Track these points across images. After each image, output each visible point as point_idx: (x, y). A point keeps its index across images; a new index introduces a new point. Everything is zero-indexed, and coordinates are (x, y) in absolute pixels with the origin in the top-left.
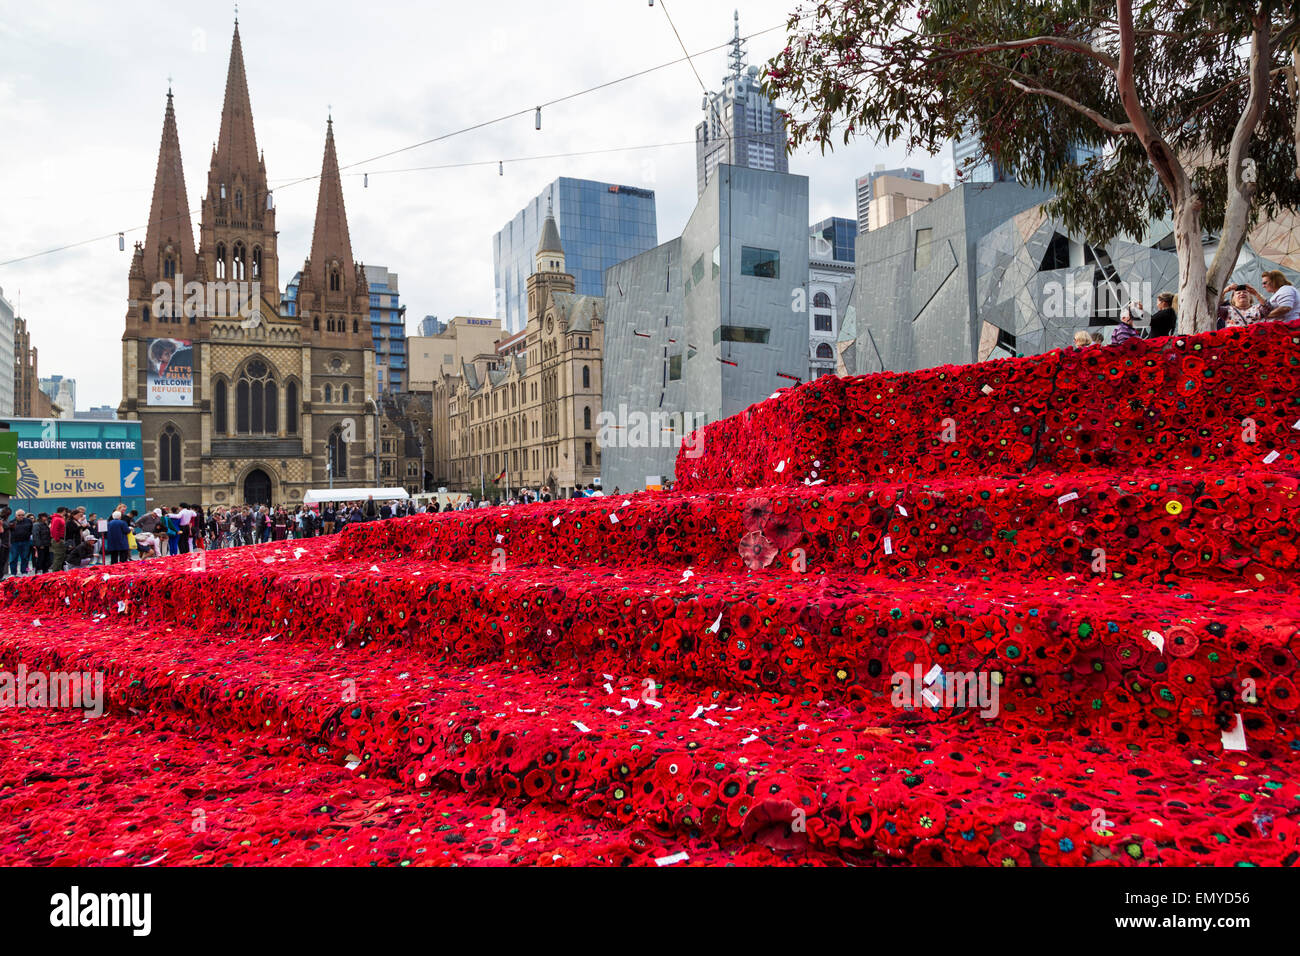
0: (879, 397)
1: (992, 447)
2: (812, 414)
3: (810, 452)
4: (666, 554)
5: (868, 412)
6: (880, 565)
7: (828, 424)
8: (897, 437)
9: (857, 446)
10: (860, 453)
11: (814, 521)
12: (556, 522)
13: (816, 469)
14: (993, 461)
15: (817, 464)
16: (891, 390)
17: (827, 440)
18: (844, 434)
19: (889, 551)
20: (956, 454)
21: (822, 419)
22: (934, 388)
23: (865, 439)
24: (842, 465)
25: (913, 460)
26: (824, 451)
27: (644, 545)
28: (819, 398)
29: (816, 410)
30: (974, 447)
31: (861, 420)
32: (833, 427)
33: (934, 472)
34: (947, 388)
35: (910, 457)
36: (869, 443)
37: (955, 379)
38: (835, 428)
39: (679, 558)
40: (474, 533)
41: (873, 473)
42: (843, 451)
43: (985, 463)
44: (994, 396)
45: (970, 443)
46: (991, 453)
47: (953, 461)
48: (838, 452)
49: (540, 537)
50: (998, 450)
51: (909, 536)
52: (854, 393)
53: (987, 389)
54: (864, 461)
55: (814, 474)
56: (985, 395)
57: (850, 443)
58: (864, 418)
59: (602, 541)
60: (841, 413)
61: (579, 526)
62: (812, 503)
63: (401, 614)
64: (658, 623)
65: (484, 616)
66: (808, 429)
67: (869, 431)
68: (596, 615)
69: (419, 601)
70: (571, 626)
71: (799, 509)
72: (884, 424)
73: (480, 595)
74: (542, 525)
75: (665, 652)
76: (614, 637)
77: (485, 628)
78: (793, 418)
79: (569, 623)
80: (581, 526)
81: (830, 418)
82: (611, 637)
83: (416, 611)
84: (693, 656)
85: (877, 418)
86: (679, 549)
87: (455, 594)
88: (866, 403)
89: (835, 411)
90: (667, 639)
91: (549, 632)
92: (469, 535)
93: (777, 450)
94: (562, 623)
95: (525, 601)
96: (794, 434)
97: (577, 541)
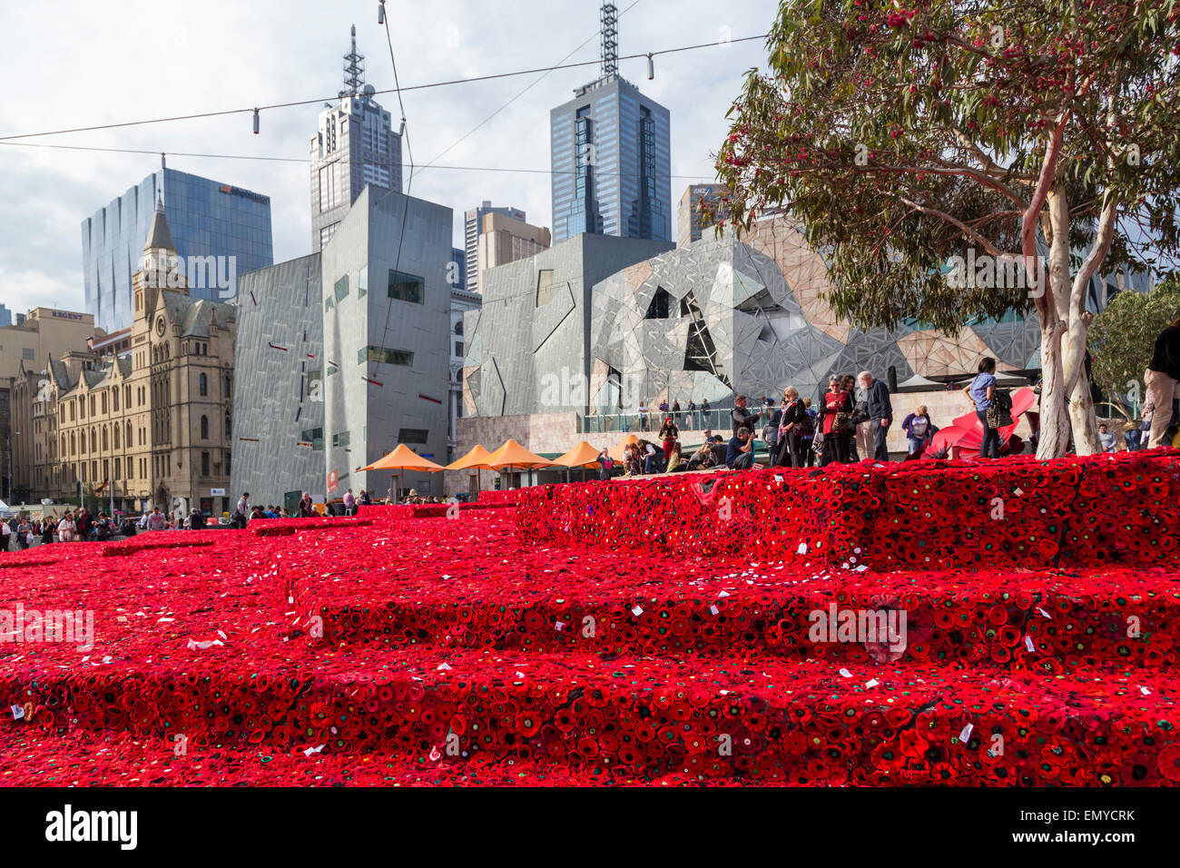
0: (915, 492)
1: (1022, 543)
2: (850, 503)
3: (849, 540)
4: (779, 646)
5: (908, 505)
6: (1021, 661)
7: (866, 513)
8: (934, 529)
9: (894, 535)
10: (897, 542)
11: (946, 619)
12: (638, 611)
13: (856, 556)
14: (1024, 554)
15: (858, 550)
16: (927, 487)
17: (864, 529)
18: (881, 524)
19: (1031, 649)
20: (989, 547)
21: (859, 509)
22: (968, 487)
23: (902, 529)
24: (877, 551)
25: (951, 552)
26: (862, 539)
27: (749, 637)
28: (856, 490)
29: (855, 500)
30: (1006, 542)
31: (899, 512)
32: (870, 516)
33: (969, 563)
34: (980, 488)
35: (947, 548)
36: (908, 534)
37: (987, 481)
38: (871, 518)
39: (794, 651)
41: (910, 560)
42: (879, 538)
43: (1018, 556)
44: (1024, 499)
45: (1003, 538)
46: (1021, 548)
47: (988, 553)
48: (875, 540)
49: (613, 626)
50: (1027, 545)
51: (1047, 636)
52: (893, 487)
53: (1018, 492)
54: (902, 549)
55: (853, 560)
56: (1016, 497)
57: (888, 532)
58: (903, 511)
59: (696, 631)
60: (881, 504)
61: (665, 615)
62: (944, 603)
63: (527, 723)
64: (892, 733)
65: (655, 725)
66: (847, 518)
67: (907, 522)
68: (812, 725)
69: (557, 709)
70: (779, 736)
71: (931, 607)
72: (921, 517)
73: (649, 703)
74: (618, 614)
75: (907, 761)
76: (836, 747)
77: (656, 736)
78: (823, 506)
79: (776, 734)
80: (668, 616)
81: (867, 508)
82: (831, 746)
83: (552, 720)
84: (945, 766)
85: (915, 511)
86: (794, 642)
87: (610, 701)
88: (905, 498)
89: (874, 503)
90: (906, 749)
91: (747, 741)
92: (516, 622)
93: (780, 529)
94: (767, 733)
95: (712, 710)
96: (826, 520)
97: (662, 630)
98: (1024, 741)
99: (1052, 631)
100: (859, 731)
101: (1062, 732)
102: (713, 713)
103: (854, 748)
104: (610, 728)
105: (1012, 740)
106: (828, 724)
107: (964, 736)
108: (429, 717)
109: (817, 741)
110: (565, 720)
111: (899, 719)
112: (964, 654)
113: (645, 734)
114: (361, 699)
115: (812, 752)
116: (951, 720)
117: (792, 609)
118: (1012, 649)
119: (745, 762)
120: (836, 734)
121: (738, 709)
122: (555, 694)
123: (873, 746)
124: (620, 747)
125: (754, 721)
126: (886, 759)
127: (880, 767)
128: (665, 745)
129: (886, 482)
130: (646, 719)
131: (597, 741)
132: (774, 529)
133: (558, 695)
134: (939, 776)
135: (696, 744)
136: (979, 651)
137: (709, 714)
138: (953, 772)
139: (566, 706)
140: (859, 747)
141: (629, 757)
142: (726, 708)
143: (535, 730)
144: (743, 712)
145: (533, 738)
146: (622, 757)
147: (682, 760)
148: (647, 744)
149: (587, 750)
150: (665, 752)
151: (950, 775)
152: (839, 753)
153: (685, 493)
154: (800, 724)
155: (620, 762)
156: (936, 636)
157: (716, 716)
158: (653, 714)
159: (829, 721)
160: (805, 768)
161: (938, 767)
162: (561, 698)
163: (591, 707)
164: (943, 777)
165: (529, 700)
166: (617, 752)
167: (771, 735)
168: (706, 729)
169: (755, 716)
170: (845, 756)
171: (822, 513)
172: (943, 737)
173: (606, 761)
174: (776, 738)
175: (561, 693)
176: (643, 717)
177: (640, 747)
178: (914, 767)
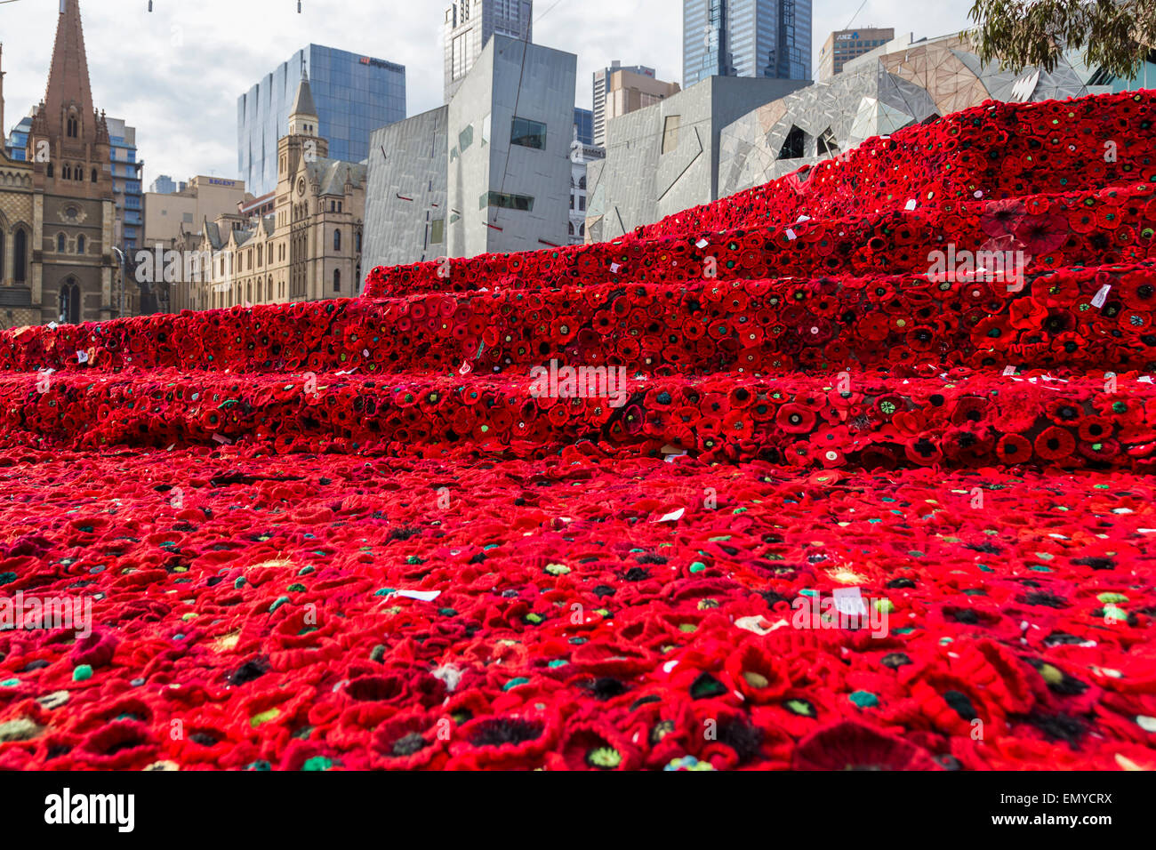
0: (1056, 122)
2: (970, 142)
3: (968, 183)
4: (867, 267)
5: (1044, 137)
7: (990, 153)
8: (1079, 165)
9: (1027, 175)
10: (1030, 182)
11: (1085, 221)
12: (702, 244)
15: (977, 196)
16: (1071, 115)
17: (987, 171)
18: (1009, 163)
21: (981, 147)
23: (1036, 167)
24: (1005, 195)
26: (984, 182)
28: (979, 126)
29: (976, 137)
31: (1034, 146)
32: (995, 155)
36: (1045, 171)
38: (998, 156)
40: (576, 264)
42: (1006, 181)
48: (1001, 183)
49: (675, 263)
52: (1026, 117)
54: (1036, 190)
57: (1019, 172)
58: (1038, 144)
59: (769, 262)
60: (1010, 138)
61: (733, 247)
62: (1084, 201)
63: (563, 329)
64: (999, 306)
65: (705, 320)
66: (965, 159)
67: (1043, 158)
68: (896, 304)
69: (595, 310)
70: (854, 318)
71: (1066, 209)
72: (1063, 150)
73: (698, 296)
74: (680, 249)
75: (1018, 336)
76: (925, 327)
77: (707, 333)
78: (937, 152)
79: (850, 317)
80: (737, 247)
81: (991, 146)
82: (920, 327)
83: (589, 324)
84: (1070, 335)
85: (1055, 144)
86: (887, 262)
87: (655, 298)
88: (1042, 128)
89: (1000, 138)
90: (1017, 322)
91: (815, 330)
92: (569, 266)
93: (885, 195)
94: (838, 317)
95: (773, 297)
96: (939, 166)
97: (730, 264)
100: (956, 306)
102: (774, 301)
103: (948, 326)
104: (654, 328)
106: (916, 302)
107: (1098, 301)
108: (461, 332)
109: (901, 323)
110: (604, 322)
112: (1110, 261)
113: (694, 330)
114: (392, 319)
115: (895, 338)
116: (1080, 284)
117: (885, 226)
119: (811, 356)
120: (925, 313)
121: (804, 293)
122: (594, 295)
123: (973, 324)
124: (664, 348)
125: (824, 306)
126: (991, 336)
127: (982, 346)
128: (716, 341)
129: (1017, 114)
130: (695, 313)
131: (639, 341)
132: (878, 196)
133: (597, 296)
134: (1062, 348)
135: (752, 337)
137: (768, 302)
138: (1080, 341)
139: (605, 306)
140: (955, 324)
141: (675, 358)
142: (790, 292)
143: (572, 335)
144: (809, 295)
145: (568, 345)
146: (667, 356)
147: (736, 358)
148: (696, 342)
149: (628, 351)
150: (717, 350)
151: (1076, 346)
152: (929, 335)
153: (780, 188)
154: (881, 305)
155: (663, 361)
156: (1072, 243)
157: (777, 304)
158: (703, 306)
159: (919, 297)
160: (886, 357)
161: (1061, 337)
162: (600, 299)
163: (634, 306)
164: (1067, 350)
165: (566, 305)
166: (661, 352)
167: (843, 319)
168: (766, 320)
169: (824, 298)
170: (938, 336)
171: (935, 160)
172: (1071, 303)
173: (648, 361)
174: (849, 323)
175: (601, 294)
176: (691, 312)
177: (688, 347)
178: (1028, 340)
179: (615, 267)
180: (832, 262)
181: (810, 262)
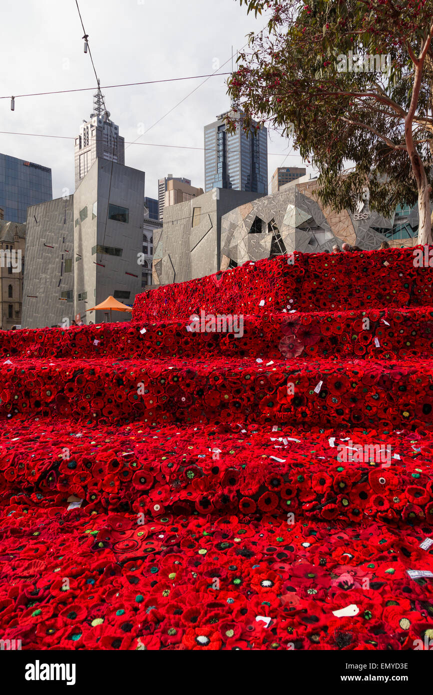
0: (326, 265)
1: (389, 294)
2: (287, 273)
3: (287, 295)
4: (227, 350)
5: (321, 273)
6: (372, 354)
7: (297, 279)
8: (337, 288)
9: (313, 292)
10: (315, 296)
11: (328, 329)
12: (143, 331)
13: (290, 304)
14: (389, 301)
15: (291, 301)
16: (333, 262)
17: (296, 288)
18: (306, 285)
19: (378, 346)
20: (369, 297)
21: (293, 276)
22: (357, 261)
23: (318, 288)
24: (304, 302)
25: (346, 301)
26: (294, 294)
29: (291, 271)
30: (379, 294)
31: (317, 277)
32: (299, 280)
33: (358, 307)
34: (364, 262)
35: (344, 298)
36: (321, 291)
37: (368, 258)
39: (236, 353)
40: (74, 339)
41: (322, 307)
42: (305, 294)
43: (386, 302)
44: (390, 268)
45: (377, 292)
46: (388, 297)
47: (368, 301)
48: (302, 295)
49: (129, 341)
50: (391, 296)
51: (388, 337)
52: (313, 262)
53: (386, 263)
54: (318, 300)
55: (289, 307)
56: (385, 266)
57: (310, 290)
58: (318, 277)
59: (178, 343)
60: (305, 273)
61: (160, 333)
62: (327, 319)
63: (48, 393)
64: (273, 390)
65: (127, 391)
66: (285, 282)
67: (321, 283)
68: (223, 386)
69: (66, 383)
70: (203, 394)
71: (319, 322)
72: (329, 280)
73: (123, 376)
74: (132, 333)
75: (281, 407)
76: (238, 400)
77: (127, 399)
78: (273, 276)
79: (201, 392)
80: (162, 334)
81: (298, 276)
82: (235, 400)
83: (63, 390)
84: (304, 408)
85: (325, 277)
86: (237, 347)
87: (99, 376)
88: (319, 268)
89: (301, 272)
90: (281, 399)
91: (183, 399)
92: (70, 340)
93: (253, 294)
94: (195, 392)
95: (162, 379)
96: (274, 284)
97: (158, 343)
98: (354, 391)
99: (391, 334)
100: (253, 389)
101: (378, 384)
102: (163, 381)
103: (249, 400)
104: (99, 394)
105: (347, 391)
106: (233, 385)
107: (317, 390)
109: (226, 397)
110: (71, 390)
111: (277, 380)
112: (338, 351)
113: (120, 397)
115: (224, 405)
116: (309, 379)
118: (366, 346)
119: (182, 413)
120: (238, 391)
121: (178, 378)
122: (66, 373)
123: (261, 398)
124: (105, 406)
125: (188, 385)
126: (269, 406)
127: (264, 412)
128: (132, 403)
129: (309, 260)
130: (121, 387)
131: (90, 402)
132: (249, 295)
133: (68, 373)
134: (300, 416)
135: (151, 402)
136: (347, 348)
137: (160, 382)
138: (308, 412)
139: (72, 380)
140: (252, 399)
141: (110, 413)
142: (170, 377)
143: (52, 397)
144: (180, 379)
145: (51, 402)
146: (105, 412)
147: (143, 414)
148: (122, 403)
149: (84, 408)
150: (133, 409)
151: (307, 415)
152: (240, 404)
153: (209, 282)
154: (216, 386)
155: (103, 415)
156: (322, 340)
157: (164, 383)
158: (125, 383)
159: (235, 383)
160: (219, 415)
161: (300, 410)
162: (69, 375)
163: (87, 381)
164: (303, 416)
165: (50, 378)
166: (101, 410)
167: (198, 394)
168: (159, 392)
169: (188, 381)
170: (244, 406)
171: (272, 280)
172: (305, 390)
173: (95, 415)
174: (200, 396)
175: (70, 372)
176: (119, 385)
177: (118, 406)
178: (285, 410)
179: (96, 342)
180: (210, 345)
181: (199, 344)
